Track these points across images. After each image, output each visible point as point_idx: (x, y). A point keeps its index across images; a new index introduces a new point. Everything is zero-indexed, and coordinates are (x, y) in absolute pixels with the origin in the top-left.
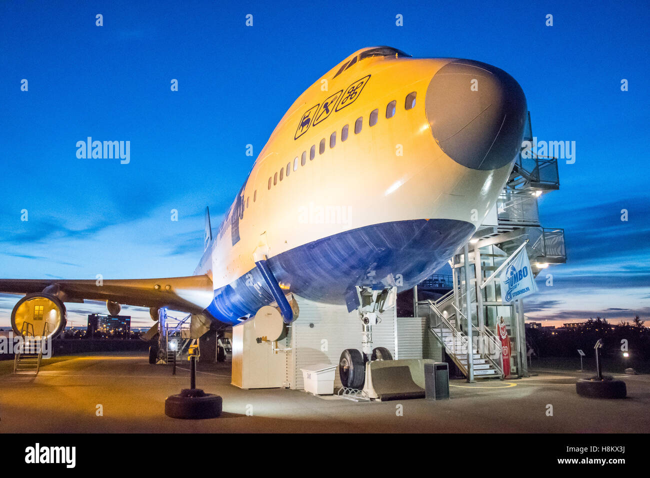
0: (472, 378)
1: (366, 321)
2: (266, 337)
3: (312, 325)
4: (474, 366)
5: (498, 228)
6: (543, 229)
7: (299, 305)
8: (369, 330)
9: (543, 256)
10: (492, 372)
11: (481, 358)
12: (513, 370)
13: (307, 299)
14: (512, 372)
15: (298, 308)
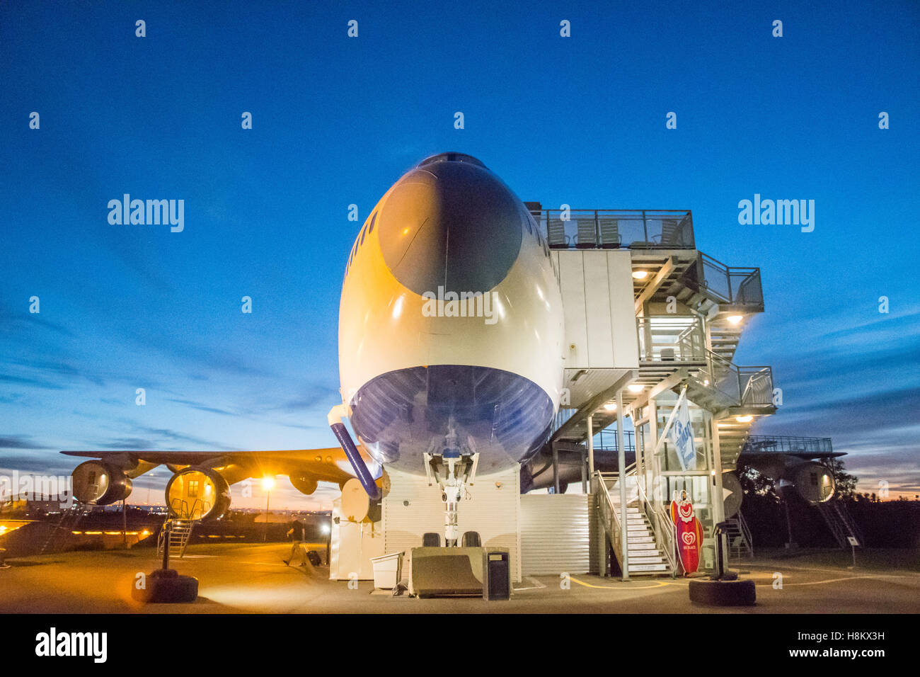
0: (625, 574)
1: (444, 497)
2: (353, 517)
3: (406, 503)
4: (629, 559)
5: (640, 371)
6: (738, 368)
7: (390, 478)
8: (452, 509)
9: (738, 406)
10: (663, 567)
11: (656, 548)
12: (709, 565)
13: (400, 470)
14: (706, 567)
15: (389, 481)
